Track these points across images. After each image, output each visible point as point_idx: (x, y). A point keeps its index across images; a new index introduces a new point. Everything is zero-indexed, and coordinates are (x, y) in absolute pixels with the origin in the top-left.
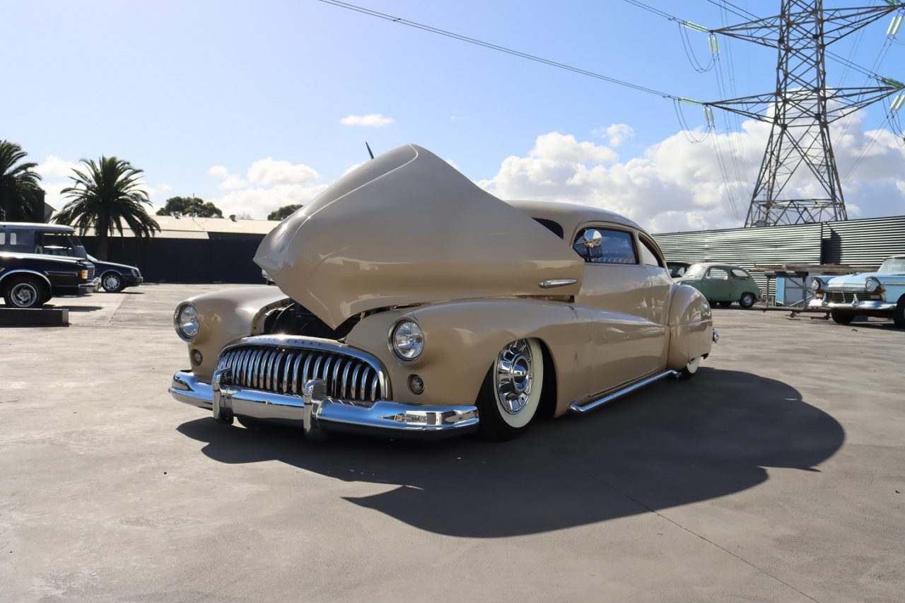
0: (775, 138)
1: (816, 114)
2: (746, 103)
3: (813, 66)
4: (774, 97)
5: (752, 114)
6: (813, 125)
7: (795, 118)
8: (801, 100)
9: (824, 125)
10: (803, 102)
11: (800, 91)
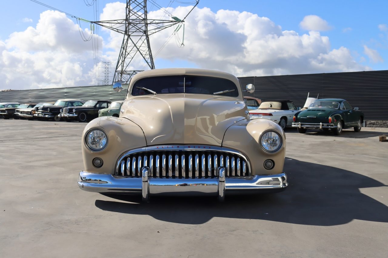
0: (125, 41)
1: (144, 31)
2: (111, 23)
3: (142, 8)
4: (125, 21)
5: (114, 29)
6: (143, 36)
7: (134, 32)
8: (137, 24)
9: (147, 36)
10: (138, 25)
11: (136, 19)
